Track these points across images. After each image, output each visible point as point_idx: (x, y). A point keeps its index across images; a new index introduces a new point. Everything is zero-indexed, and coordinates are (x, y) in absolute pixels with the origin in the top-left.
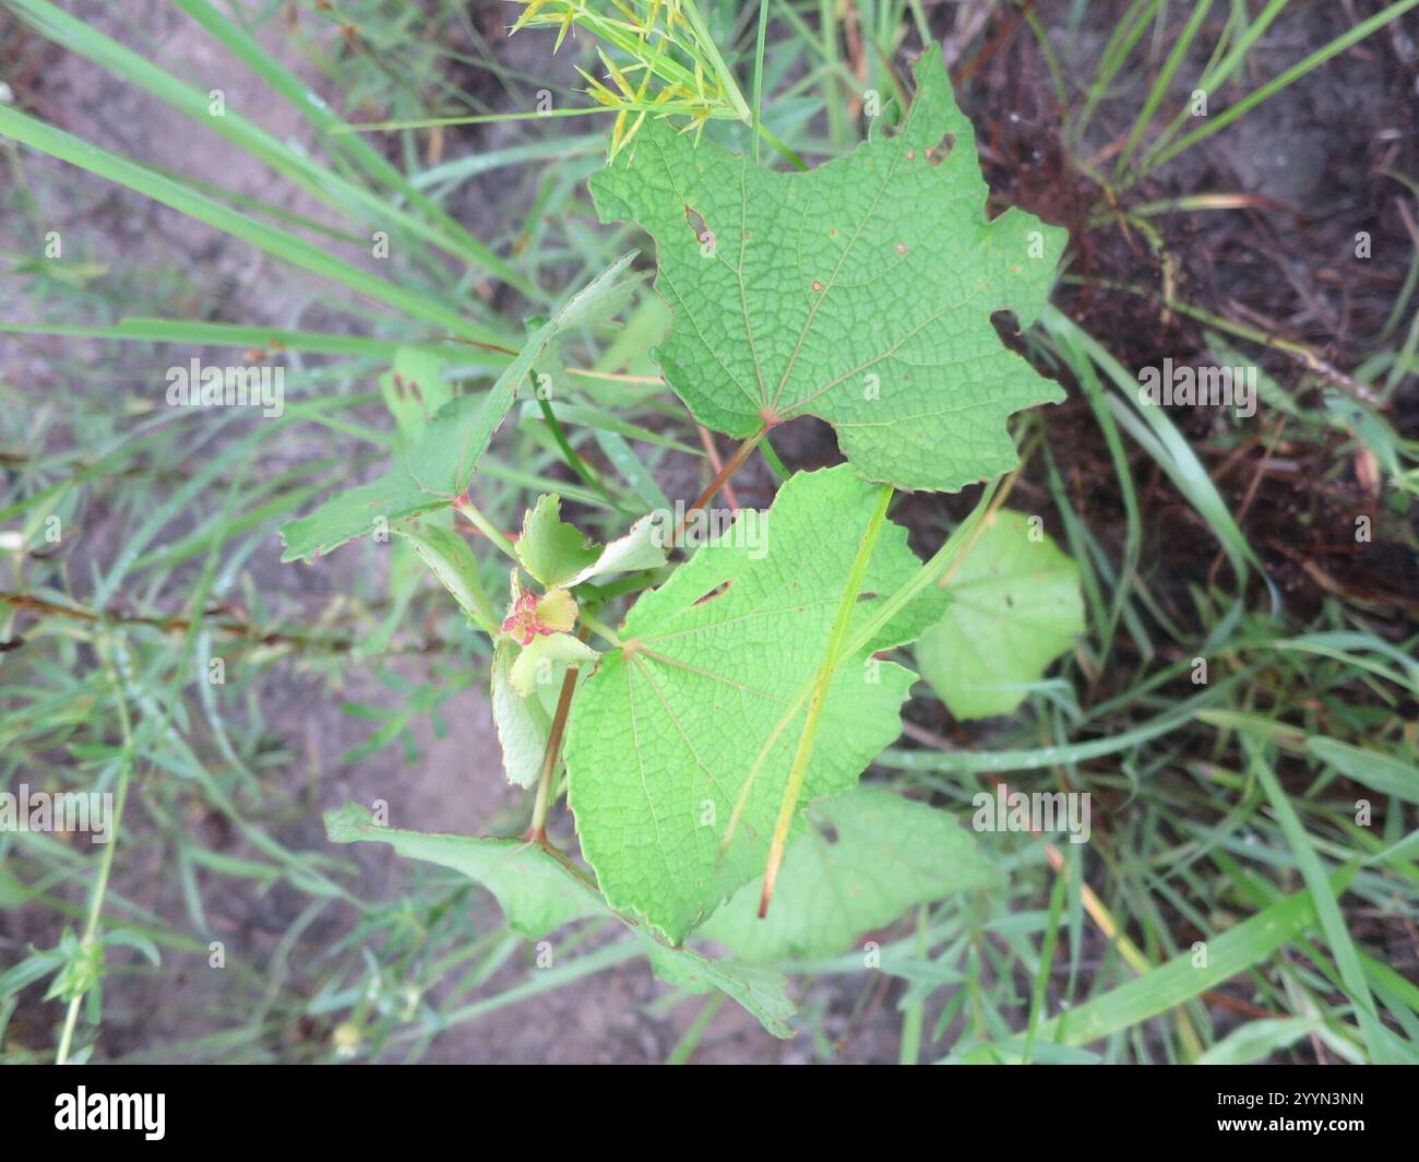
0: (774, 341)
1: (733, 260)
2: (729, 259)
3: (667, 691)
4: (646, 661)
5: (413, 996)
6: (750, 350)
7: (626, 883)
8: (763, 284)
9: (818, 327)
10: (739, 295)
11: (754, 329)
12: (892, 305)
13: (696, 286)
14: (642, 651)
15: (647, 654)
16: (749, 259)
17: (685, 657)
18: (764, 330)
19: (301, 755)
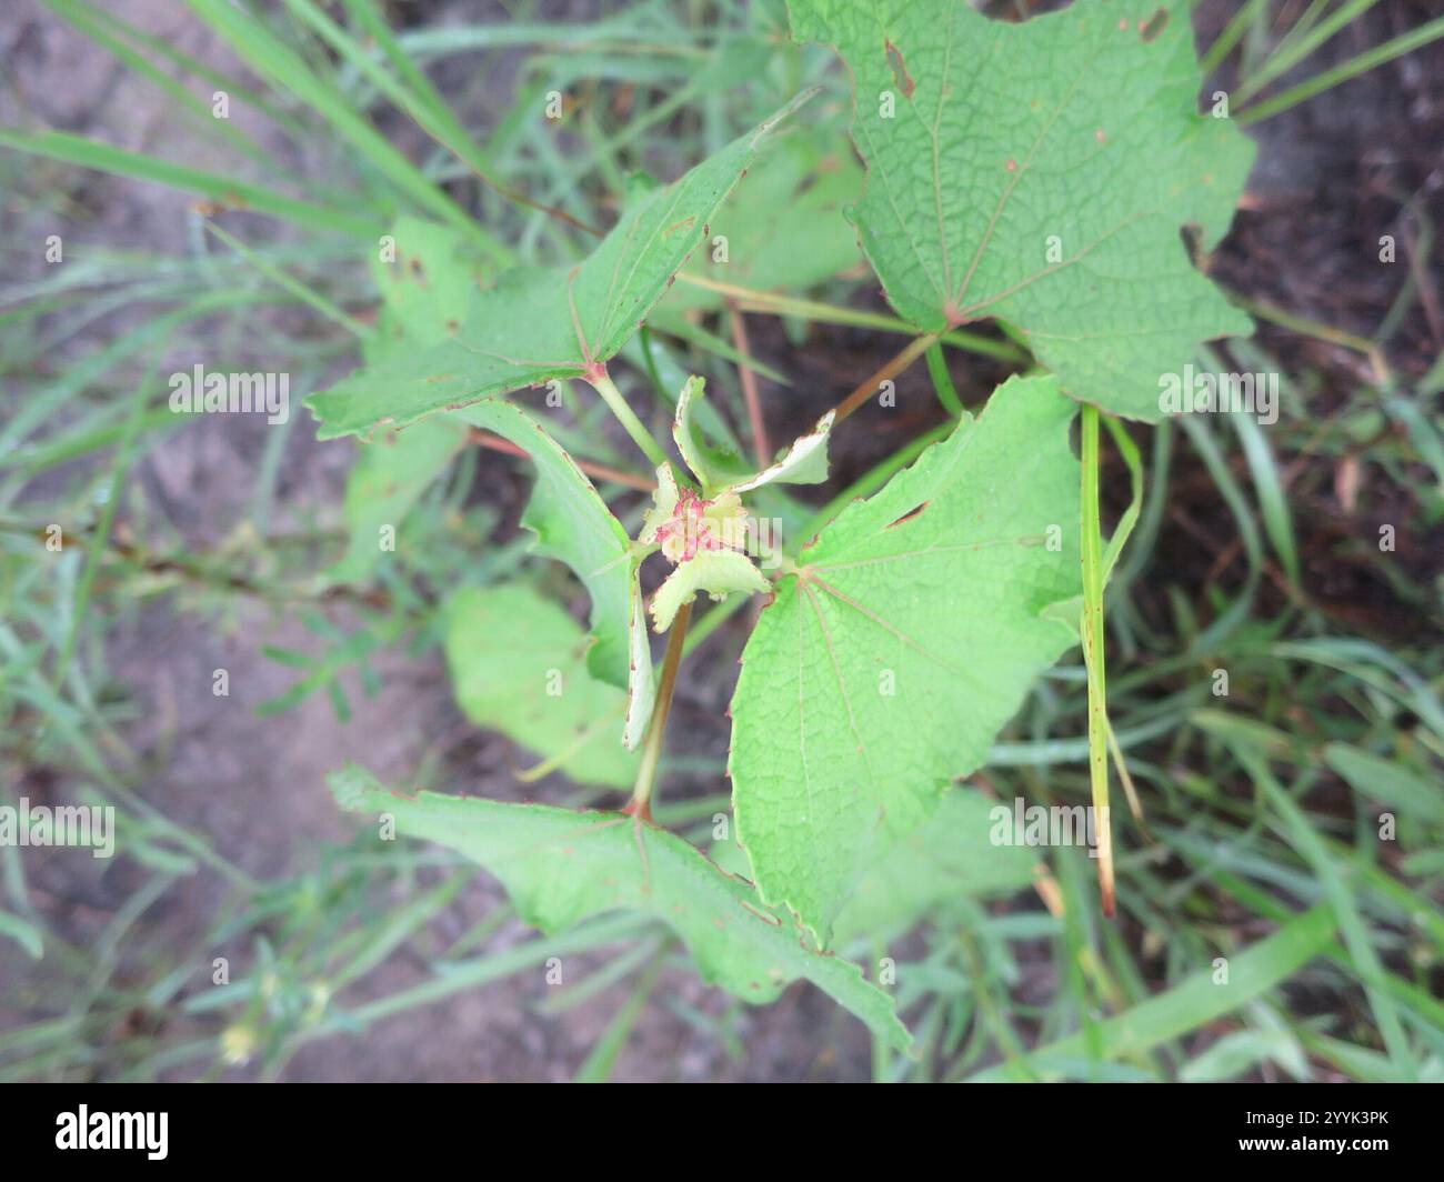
0: (965, 226)
1: (930, 117)
2: (925, 115)
3: (836, 635)
4: (821, 595)
5: (321, 994)
6: (939, 230)
7: (781, 872)
8: (956, 152)
9: (1009, 214)
10: (931, 161)
11: (943, 205)
12: (1086, 201)
13: (890, 140)
14: (816, 581)
15: (823, 586)
16: (947, 119)
17: (857, 594)
18: (956, 208)
19: (150, 709)
